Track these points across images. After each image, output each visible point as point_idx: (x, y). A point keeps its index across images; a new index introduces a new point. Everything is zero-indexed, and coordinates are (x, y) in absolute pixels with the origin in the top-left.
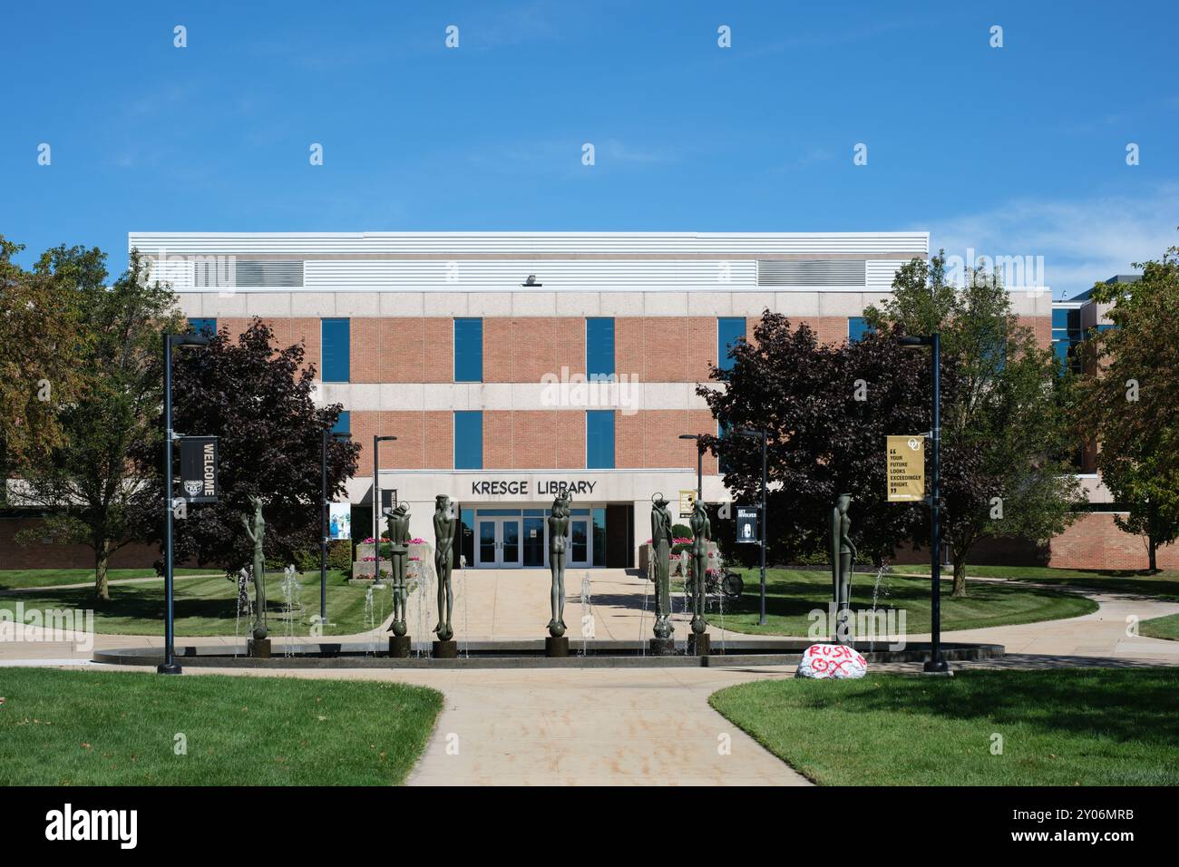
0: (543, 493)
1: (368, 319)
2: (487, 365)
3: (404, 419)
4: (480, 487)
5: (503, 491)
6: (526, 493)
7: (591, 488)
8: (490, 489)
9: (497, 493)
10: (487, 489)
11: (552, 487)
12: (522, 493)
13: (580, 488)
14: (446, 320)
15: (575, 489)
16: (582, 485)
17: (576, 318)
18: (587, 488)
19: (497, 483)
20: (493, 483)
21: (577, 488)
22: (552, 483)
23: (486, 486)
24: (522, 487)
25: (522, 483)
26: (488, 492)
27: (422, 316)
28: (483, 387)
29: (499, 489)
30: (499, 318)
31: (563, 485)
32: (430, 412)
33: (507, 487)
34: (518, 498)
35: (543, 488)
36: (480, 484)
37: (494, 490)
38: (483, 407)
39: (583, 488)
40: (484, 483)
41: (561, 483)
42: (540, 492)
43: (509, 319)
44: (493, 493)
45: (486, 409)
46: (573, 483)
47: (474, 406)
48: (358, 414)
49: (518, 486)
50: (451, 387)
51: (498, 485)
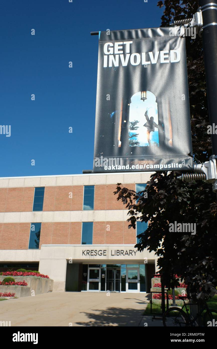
0: (114, 255)
1: (52, 187)
2: (95, 203)
3: (62, 225)
4: (85, 253)
5: (96, 254)
6: (106, 255)
7: (135, 253)
8: (90, 254)
9: (93, 255)
10: (88, 253)
11: (117, 253)
12: (104, 255)
13: (130, 253)
14: (81, 186)
15: (128, 254)
16: (131, 252)
17: (132, 184)
18: (133, 253)
19: (93, 250)
20: (91, 251)
21: (129, 253)
22: (117, 250)
23: (88, 252)
24: (104, 253)
25: (104, 251)
26: (89, 255)
27: (72, 185)
28: (94, 212)
29: (94, 253)
30: (101, 185)
31: (122, 252)
32: (73, 222)
33: (97, 252)
34: (102, 258)
35: (113, 253)
36: (86, 251)
37: (92, 254)
38: (94, 220)
39: (131, 253)
40: (87, 251)
41: (121, 251)
42: (112, 255)
43: (105, 185)
44: (91, 255)
45: (95, 221)
46: (127, 251)
47: (90, 220)
48: (45, 224)
49: (102, 252)
50: (81, 212)
51: (93, 252)
